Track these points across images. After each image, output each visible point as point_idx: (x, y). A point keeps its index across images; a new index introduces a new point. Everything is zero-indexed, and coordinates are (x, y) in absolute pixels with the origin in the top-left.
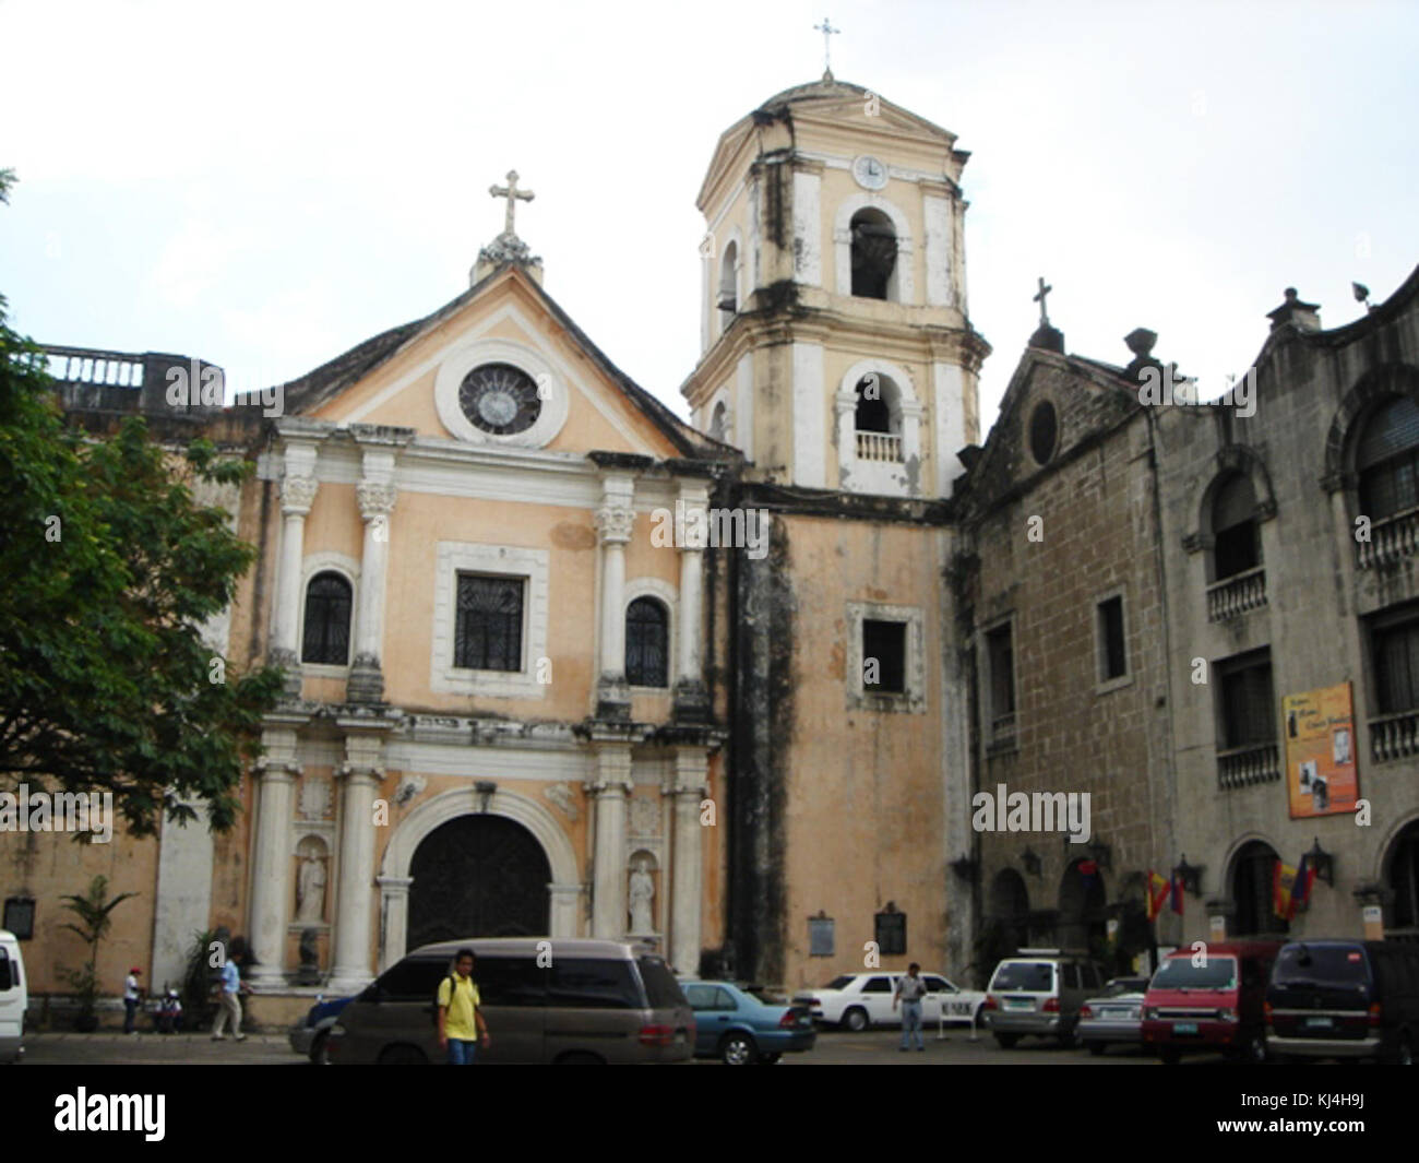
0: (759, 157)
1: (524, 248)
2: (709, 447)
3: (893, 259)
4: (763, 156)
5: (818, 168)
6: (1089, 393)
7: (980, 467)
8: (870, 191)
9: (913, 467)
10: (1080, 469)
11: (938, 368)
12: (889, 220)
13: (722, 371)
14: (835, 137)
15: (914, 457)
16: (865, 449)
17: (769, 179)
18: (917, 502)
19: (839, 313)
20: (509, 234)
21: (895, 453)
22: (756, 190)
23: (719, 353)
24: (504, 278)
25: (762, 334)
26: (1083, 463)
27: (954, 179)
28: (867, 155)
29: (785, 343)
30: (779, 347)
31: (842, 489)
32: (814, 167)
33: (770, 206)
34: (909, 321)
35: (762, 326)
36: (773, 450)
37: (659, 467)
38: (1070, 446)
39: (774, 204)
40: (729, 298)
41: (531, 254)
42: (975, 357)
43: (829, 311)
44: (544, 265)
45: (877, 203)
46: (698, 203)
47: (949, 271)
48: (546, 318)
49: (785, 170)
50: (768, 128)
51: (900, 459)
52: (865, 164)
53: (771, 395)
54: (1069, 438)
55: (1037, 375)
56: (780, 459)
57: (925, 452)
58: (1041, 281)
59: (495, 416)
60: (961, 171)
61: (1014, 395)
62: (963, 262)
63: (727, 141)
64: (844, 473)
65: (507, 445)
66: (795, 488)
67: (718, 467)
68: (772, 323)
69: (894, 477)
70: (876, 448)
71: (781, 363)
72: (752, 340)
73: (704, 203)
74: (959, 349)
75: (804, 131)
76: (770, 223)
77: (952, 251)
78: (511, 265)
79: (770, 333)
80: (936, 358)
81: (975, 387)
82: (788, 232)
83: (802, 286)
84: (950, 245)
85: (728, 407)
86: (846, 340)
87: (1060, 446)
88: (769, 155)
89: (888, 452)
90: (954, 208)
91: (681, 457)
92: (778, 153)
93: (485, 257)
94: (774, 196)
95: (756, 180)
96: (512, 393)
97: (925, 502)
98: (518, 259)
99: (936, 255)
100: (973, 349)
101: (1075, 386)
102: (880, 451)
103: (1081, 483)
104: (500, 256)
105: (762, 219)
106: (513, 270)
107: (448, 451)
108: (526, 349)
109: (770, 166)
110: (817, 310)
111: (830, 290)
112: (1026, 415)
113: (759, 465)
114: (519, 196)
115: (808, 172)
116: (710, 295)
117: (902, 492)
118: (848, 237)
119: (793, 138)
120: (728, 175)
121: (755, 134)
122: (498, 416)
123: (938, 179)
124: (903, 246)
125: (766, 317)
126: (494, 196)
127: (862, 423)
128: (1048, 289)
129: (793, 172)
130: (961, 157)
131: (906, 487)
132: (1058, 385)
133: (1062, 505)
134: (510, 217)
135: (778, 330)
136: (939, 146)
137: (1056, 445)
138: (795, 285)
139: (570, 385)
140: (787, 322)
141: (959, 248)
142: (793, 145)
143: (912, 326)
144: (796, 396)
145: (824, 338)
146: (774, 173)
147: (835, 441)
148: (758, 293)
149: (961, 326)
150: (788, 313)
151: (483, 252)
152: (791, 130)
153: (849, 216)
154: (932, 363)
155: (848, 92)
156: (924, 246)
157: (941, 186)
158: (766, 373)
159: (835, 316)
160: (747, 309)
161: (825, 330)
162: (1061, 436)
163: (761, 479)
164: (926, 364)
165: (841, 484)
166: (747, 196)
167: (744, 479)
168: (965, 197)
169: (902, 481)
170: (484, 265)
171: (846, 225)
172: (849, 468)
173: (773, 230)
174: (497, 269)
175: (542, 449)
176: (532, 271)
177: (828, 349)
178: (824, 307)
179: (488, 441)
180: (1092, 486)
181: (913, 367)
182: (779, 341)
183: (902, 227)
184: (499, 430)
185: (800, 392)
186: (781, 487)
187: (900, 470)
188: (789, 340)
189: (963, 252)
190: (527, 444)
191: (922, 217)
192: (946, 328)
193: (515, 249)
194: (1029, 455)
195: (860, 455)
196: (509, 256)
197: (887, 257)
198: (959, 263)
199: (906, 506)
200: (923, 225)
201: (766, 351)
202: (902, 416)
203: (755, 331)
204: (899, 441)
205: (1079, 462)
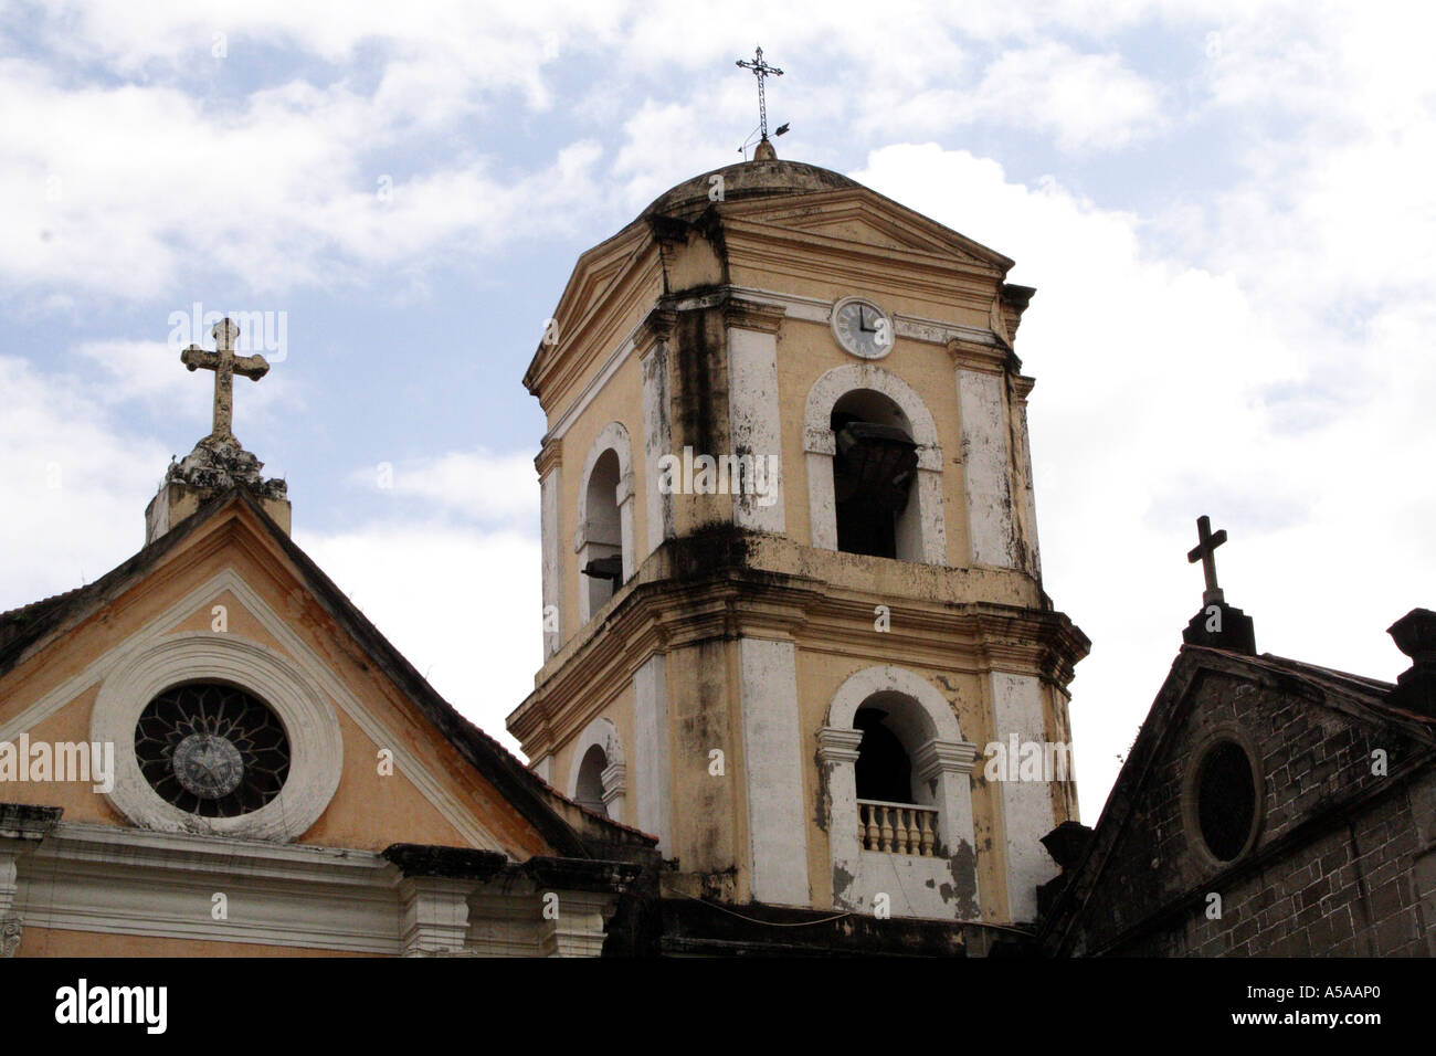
0: (663, 299)
1: (253, 464)
2: (597, 834)
3: (910, 483)
4: (669, 297)
5: (768, 319)
6: (1319, 728)
7: (1095, 864)
8: (865, 360)
9: (963, 864)
10: (1310, 868)
11: (999, 681)
12: (899, 412)
13: (596, 690)
14: (797, 263)
15: (964, 845)
16: (875, 833)
17: (684, 339)
18: (977, 928)
19: (821, 583)
20: (223, 439)
21: (929, 838)
22: (660, 359)
23: (592, 657)
24: (217, 522)
25: (683, 622)
26: (1314, 859)
27: (1005, 337)
28: (855, 296)
29: (726, 639)
30: (715, 645)
31: (839, 908)
32: (766, 318)
33: (686, 389)
34: (944, 596)
35: (682, 607)
36: (712, 837)
37: (515, 872)
38: (1285, 826)
39: (694, 386)
40: (606, 554)
41: (266, 474)
42: (1061, 661)
43: (803, 579)
44: (289, 496)
45: (877, 382)
46: (529, 380)
47: (1007, 503)
48: (297, 593)
49: (713, 323)
50: (678, 248)
51: (939, 851)
52: (853, 312)
53: (704, 733)
54: (1281, 811)
55: (1206, 693)
56: (725, 852)
57: (984, 835)
58: (1203, 523)
59: (203, 780)
60: (1016, 324)
61: (1160, 731)
62: (1029, 488)
63: (592, 269)
64: (842, 879)
65: (227, 834)
66: (756, 908)
67: (624, 871)
68: (703, 602)
69: (930, 884)
70: (895, 832)
71: (719, 677)
72: (663, 633)
73: (540, 380)
74: (1033, 647)
75: (746, 253)
76: (687, 420)
77: (1010, 469)
78: (231, 499)
79: (697, 621)
80: (994, 663)
81: (1065, 713)
82: (722, 436)
83: (752, 533)
84: (1004, 457)
85: (616, 755)
86: (835, 633)
87: (1263, 826)
88: (682, 295)
89: (916, 836)
90: (1009, 389)
91: (549, 853)
92: (698, 291)
93: (178, 480)
94: (694, 370)
95: (660, 341)
96: (232, 737)
97: (990, 929)
98: (241, 484)
99: (983, 476)
100: (1059, 645)
101: (1288, 715)
102: (902, 835)
103: (1312, 895)
104: (208, 478)
105: (672, 412)
106: (236, 505)
107: (120, 849)
108: (260, 654)
109: (685, 315)
110: (785, 577)
111: (803, 541)
112: (1187, 768)
113: (686, 865)
114: (238, 370)
115: (755, 328)
116: (561, 551)
117: (947, 911)
118: (829, 444)
119: (725, 266)
120: (595, 333)
121: (654, 257)
122: (206, 778)
123: (980, 339)
124: (927, 459)
125: (690, 592)
126: (192, 368)
127: (866, 786)
128: (1221, 537)
129: (727, 327)
130: (1017, 299)
131: (953, 901)
132: (1253, 713)
133: (1273, 934)
134: (223, 406)
135: (714, 615)
136: (979, 278)
137: (1255, 824)
138: (741, 531)
139: (343, 717)
140: (730, 600)
141: (1019, 463)
142: (726, 279)
143: (950, 605)
144: (750, 736)
145: (797, 629)
146: (692, 328)
147: (822, 819)
148: (671, 545)
149: (1035, 604)
150: (732, 584)
151: (175, 471)
152: (722, 253)
153: (828, 406)
154: (988, 672)
155: (813, 183)
156: (961, 460)
157: (986, 350)
158: (694, 694)
159: (815, 588)
160: (648, 577)
161: (798, 613)
162: (1264, 808)
163: (695, 892)
164: (975, 673)
165: (837, 900)
166: (638, 368)
167: (664, 892)
168: (1024, 372)
169: (946, 891)
170: (181, 496)
171: (825, 424)
172: (850, 869)
173: (695, 430)
174: (204, 504)
175: (293, 841)
176: (269, 506)
177: (802, 649)
178: (793, 572)
179: (191, 828)
180: (1337, 901)
181: (953, 680)
182: (717, 635)
183: (922, 424)
184: (211, 808)
185: (759, 729)
186: (731, 906)
187: (942, 872)
188: (733, 633)
189: (1028, 469)
190: (264, 834)
191: (955, 405)
192: (1011, 609)
193: (233, 465)
194: (1197, 841)
195: (867, 844)
196: (224, 479)
197: (900, 477)
198: (1022, 487)
199: (958, 939)
200: (958, 422)
201: (690, 655)
202: (940, 769)
203: (668, 617)
204: (935, 814)
205: (1307, 854)
